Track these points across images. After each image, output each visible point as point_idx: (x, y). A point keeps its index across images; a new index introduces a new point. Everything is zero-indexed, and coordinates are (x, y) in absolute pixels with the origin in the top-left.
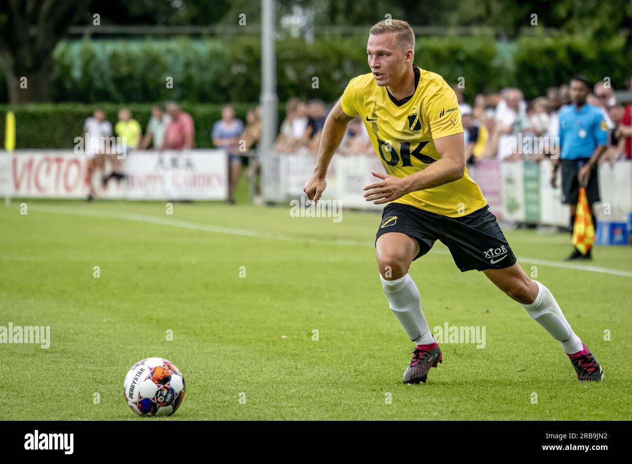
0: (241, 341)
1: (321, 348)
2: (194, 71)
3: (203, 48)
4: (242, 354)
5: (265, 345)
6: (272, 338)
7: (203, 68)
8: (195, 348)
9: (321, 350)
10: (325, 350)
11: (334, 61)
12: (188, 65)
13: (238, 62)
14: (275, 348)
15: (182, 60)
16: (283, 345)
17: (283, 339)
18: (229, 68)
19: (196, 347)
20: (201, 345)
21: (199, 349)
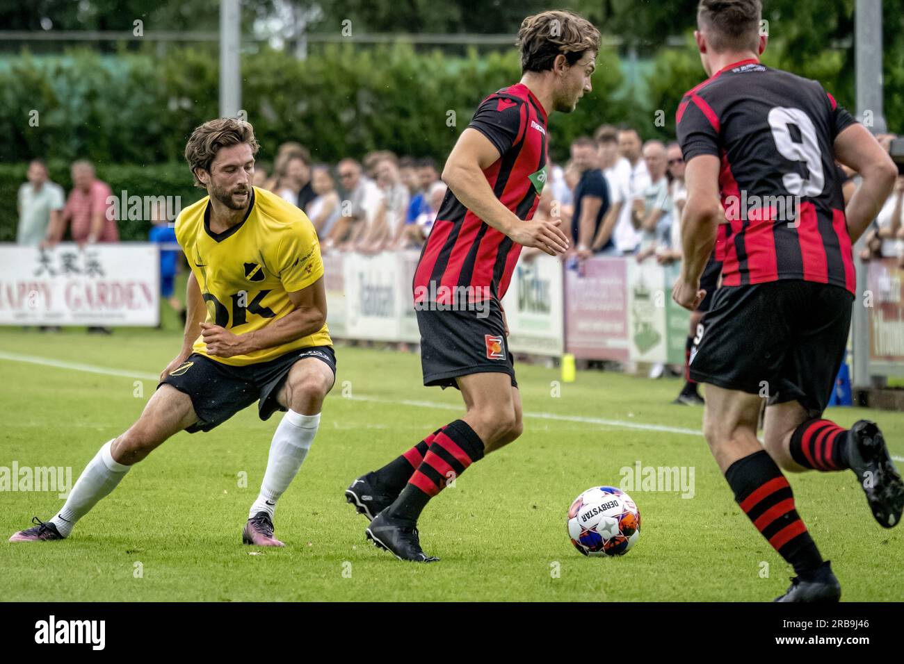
0: (180, 560)
1: (318, 573)
2: (101, 106)
3: (119, 67)
4: (182, 582)
5: (220, 567)
6: (233, 555)
7: (119, 103)
8: (99, 571)
9: (317, 575)
10: (323, 576)
11: (343, 91)
12: (91, 96)
13: (181, 93)
14: (238, 572)
15: (82, 88)
16: (252, 567)
17: (252, 556)
18: (163, 102)
19: (102, 571)
20: (112, 567)
21: (107, 573)
